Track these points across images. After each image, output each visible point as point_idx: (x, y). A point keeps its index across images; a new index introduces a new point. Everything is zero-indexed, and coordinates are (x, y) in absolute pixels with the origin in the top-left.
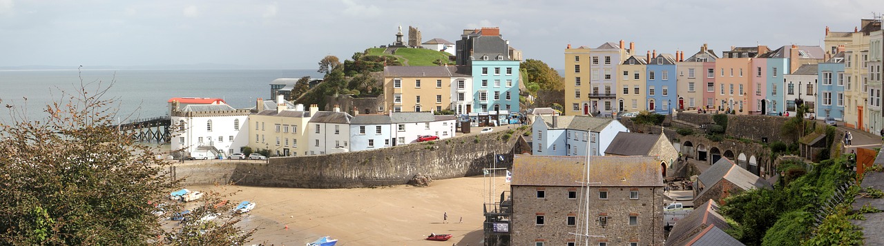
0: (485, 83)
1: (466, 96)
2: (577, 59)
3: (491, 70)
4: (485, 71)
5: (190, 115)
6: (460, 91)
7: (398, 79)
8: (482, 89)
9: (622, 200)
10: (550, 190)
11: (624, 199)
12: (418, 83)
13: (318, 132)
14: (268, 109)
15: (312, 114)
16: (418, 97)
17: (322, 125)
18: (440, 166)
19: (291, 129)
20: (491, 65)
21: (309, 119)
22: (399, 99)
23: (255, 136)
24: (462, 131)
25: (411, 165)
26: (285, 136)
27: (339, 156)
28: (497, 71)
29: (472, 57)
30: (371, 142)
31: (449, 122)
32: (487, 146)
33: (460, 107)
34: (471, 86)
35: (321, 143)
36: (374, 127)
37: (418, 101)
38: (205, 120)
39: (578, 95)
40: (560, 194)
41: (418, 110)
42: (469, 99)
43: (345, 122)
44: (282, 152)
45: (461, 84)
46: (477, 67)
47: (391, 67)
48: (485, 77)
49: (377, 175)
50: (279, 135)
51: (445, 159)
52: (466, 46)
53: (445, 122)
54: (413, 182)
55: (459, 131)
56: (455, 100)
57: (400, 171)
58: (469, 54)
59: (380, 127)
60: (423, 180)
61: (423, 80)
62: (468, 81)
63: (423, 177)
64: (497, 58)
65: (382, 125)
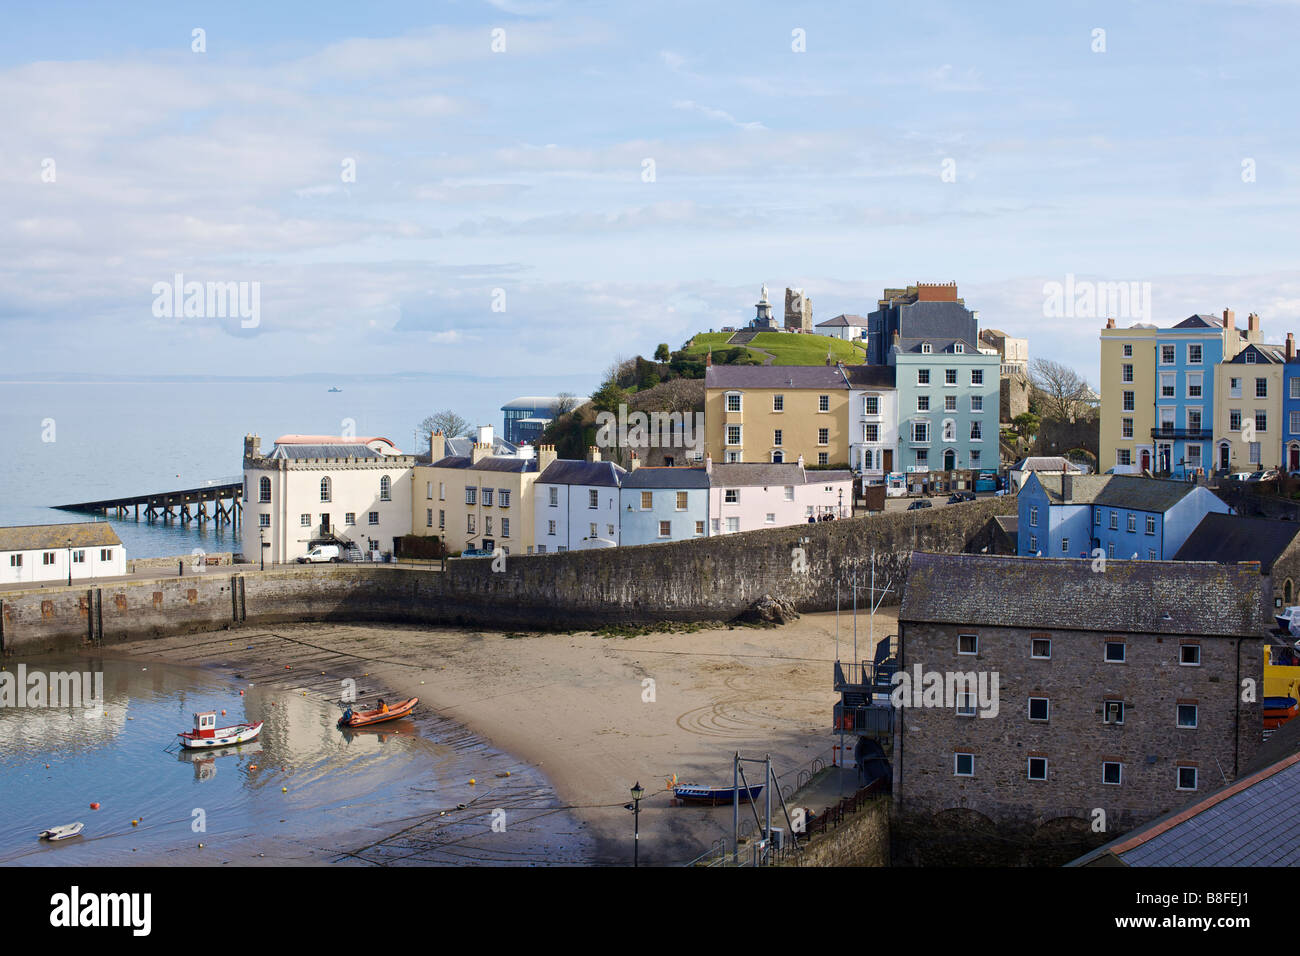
0: (924, 402)
1: (882, 431)
2: (1128, 350)
3: (938, 376)
4: (924, 376)
5: (281, 467)
6: (870, 419)
7: (735, 393)
8: (917, 415)
9: (1159, 666)
10: (989, 636)
11: (1164, 663)
12: (779, 404)
13: (554, 503)
14: (456, 454)
15: (544, 466)
16: (778, 434)
17: (562, 489)
18: (813, 581)
19: (496, 497)
20: (936, 362)
21: (536, 475)
22: (735, 439)
23: (426, 512)
24: (867, 508)
25: (749, 577)
26: (485, 512)
27: (591, 555)
28: (951, 376)
29: (896, 345)
30: (666, 527)
31: (836, 485)
32: (919, 539)
33: (869, 454)
34: (893, 409)
35: (560, 529)
36: (672, 495)
37: (778, 440)
38: (316, 477)
39: (1129, 432)
40: (1012, 645)
41: (778, 459)
42: (886, 438)
43: (610, 483)
44: (479, 545)
45: (873, 407)
46: (906, 366)
47: (721, 367)
48: (923, 389)
49: (675, 598)
50: (475, 510)
51: (825, 565)
52: (885, 323)
53: (829, 485)
54: (750, 616)
55: (862, 508)
56: (859, 441)
57: (725, 589)
58: (891, 342)
59: (686, 493)
60: (775, 611)
61: (789, 397)
62: (886, 399)
63: (774, 604)
64: (950, 349)
65: (689, 491)
